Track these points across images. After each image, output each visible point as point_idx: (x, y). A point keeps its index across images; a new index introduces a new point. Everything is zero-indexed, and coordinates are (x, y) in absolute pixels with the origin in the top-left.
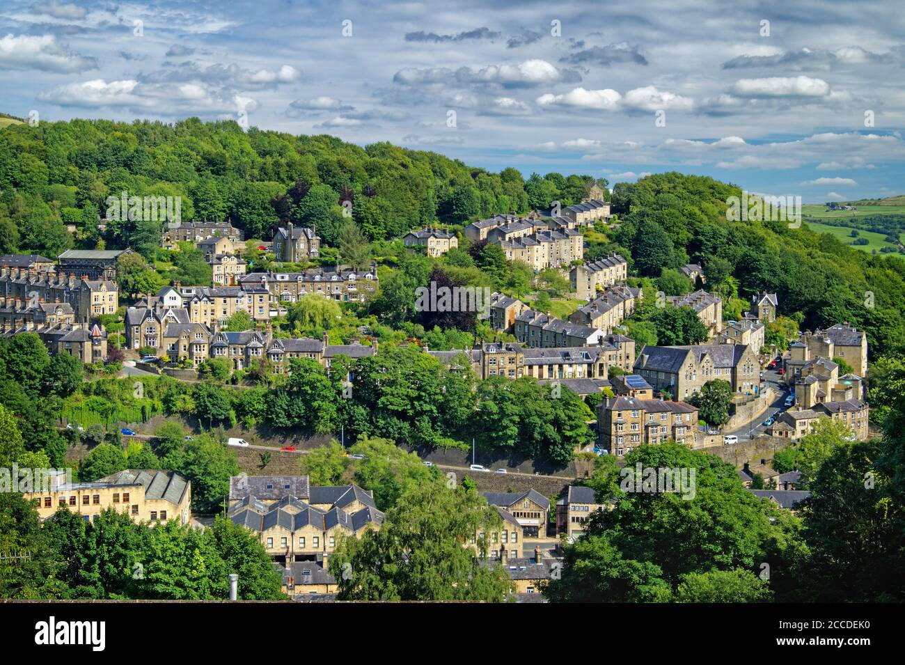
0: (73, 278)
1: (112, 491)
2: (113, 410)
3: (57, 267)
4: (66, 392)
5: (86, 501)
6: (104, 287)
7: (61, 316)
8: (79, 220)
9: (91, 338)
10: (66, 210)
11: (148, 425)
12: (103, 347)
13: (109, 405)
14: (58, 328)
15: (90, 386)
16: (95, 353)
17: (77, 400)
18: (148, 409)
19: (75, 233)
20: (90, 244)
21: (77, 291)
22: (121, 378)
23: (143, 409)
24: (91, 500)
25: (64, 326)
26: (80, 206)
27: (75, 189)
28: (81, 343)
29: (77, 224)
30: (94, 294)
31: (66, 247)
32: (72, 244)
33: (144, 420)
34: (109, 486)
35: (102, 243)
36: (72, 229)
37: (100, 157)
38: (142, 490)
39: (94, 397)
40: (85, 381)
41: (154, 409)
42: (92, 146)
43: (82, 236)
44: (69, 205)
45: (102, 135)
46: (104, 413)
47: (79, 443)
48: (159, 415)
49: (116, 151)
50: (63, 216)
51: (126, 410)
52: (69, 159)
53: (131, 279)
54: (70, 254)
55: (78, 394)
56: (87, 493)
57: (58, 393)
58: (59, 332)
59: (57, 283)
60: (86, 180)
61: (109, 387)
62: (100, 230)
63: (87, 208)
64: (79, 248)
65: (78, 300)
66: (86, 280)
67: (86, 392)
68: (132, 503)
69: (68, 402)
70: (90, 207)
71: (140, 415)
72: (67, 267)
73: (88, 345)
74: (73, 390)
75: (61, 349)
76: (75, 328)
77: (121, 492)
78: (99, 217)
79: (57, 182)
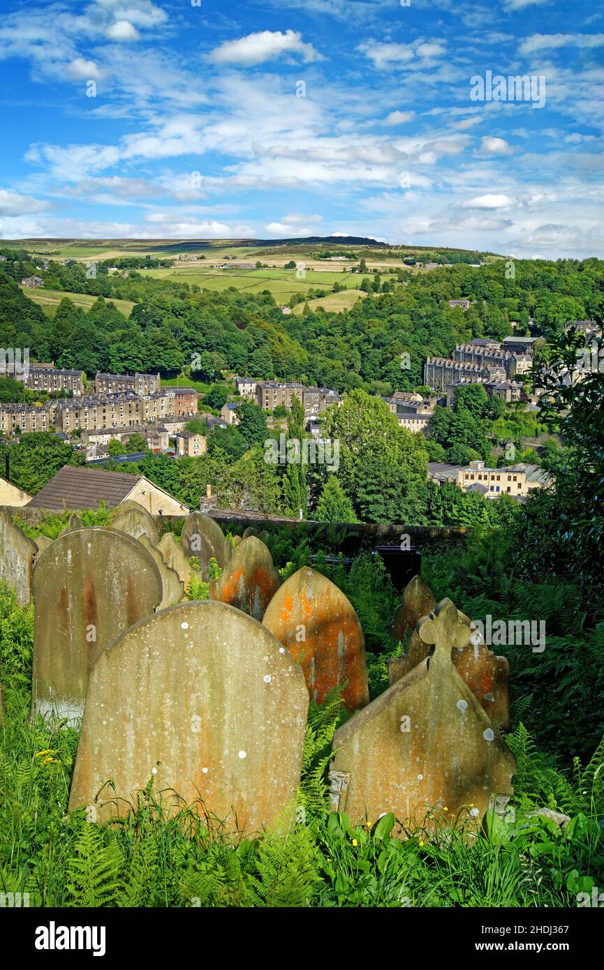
0: (508, 353)
1: (507, 474)
2: (520, 429)
3: (501, 347)
4: (495, 417)
5: (493, 478)
6: (524, 359)
7: (499, 375)
8: (518, 319)
9: (511, 388)
10: (511, 313)
11: (539, 439)
12: (518, 393)
13: (518, 426)
14: (494, 382)
15: (508, 415)
16: (513, 396)
17: (501, 422)
18: (539, 430)
19: (515, 327)
20: (522, 334)
21: (509, 361)
22: (526, 411)
23: (536, 429)
24: (496, 478)
25: (497, 381)
26: (519, 311)
27: (518, 301)
28: (505, 390)
29: (517, 321)
30: (518, 363)
31: (509, 335)
32: (512, 333)
33: (537, 436)
34: (507, 471)
35: (529, 332)
36: (513, 324)
37: (534, 282)
38: (524, 476)
39: (510, 421)
40: (506, 411)
41: (543, 430)
42: (530, 275)
43: (519, 328)
44: (514, 310)
45: (537, 269)
46: (515, 431)
47: (499, 447)
48: (545, 434)
49: (544, 278)
50: (509, 316)
51: (527, 430)
52: (516, 283)
53: (540, 355)
54: (509, 339)
55: (501, 419)
56: (494, 474)
57: (490, 418)
58: (494, 384)
59: (499, 356)
60: (524, 295)
61: (518, 416)
62: (529, 325)
63: (522, 312)
64: (517, 336)
65: (508, 365)
66: (515, 355)
67: (506, 418)
68: (518, 481)
69: (496, 423)
70: (526, 312)
71: (534, 433)
72: (507, 347)
73: (509, 392)
74: (499, 416)
75: (494, 393)
76: (502, 382)
77: (512, 475)
78: (529, 318)
79: (509, 297)
